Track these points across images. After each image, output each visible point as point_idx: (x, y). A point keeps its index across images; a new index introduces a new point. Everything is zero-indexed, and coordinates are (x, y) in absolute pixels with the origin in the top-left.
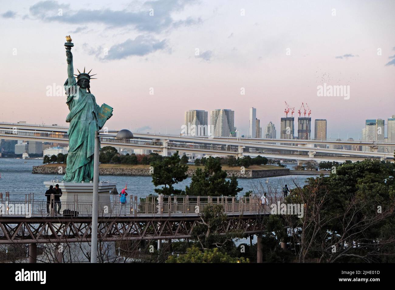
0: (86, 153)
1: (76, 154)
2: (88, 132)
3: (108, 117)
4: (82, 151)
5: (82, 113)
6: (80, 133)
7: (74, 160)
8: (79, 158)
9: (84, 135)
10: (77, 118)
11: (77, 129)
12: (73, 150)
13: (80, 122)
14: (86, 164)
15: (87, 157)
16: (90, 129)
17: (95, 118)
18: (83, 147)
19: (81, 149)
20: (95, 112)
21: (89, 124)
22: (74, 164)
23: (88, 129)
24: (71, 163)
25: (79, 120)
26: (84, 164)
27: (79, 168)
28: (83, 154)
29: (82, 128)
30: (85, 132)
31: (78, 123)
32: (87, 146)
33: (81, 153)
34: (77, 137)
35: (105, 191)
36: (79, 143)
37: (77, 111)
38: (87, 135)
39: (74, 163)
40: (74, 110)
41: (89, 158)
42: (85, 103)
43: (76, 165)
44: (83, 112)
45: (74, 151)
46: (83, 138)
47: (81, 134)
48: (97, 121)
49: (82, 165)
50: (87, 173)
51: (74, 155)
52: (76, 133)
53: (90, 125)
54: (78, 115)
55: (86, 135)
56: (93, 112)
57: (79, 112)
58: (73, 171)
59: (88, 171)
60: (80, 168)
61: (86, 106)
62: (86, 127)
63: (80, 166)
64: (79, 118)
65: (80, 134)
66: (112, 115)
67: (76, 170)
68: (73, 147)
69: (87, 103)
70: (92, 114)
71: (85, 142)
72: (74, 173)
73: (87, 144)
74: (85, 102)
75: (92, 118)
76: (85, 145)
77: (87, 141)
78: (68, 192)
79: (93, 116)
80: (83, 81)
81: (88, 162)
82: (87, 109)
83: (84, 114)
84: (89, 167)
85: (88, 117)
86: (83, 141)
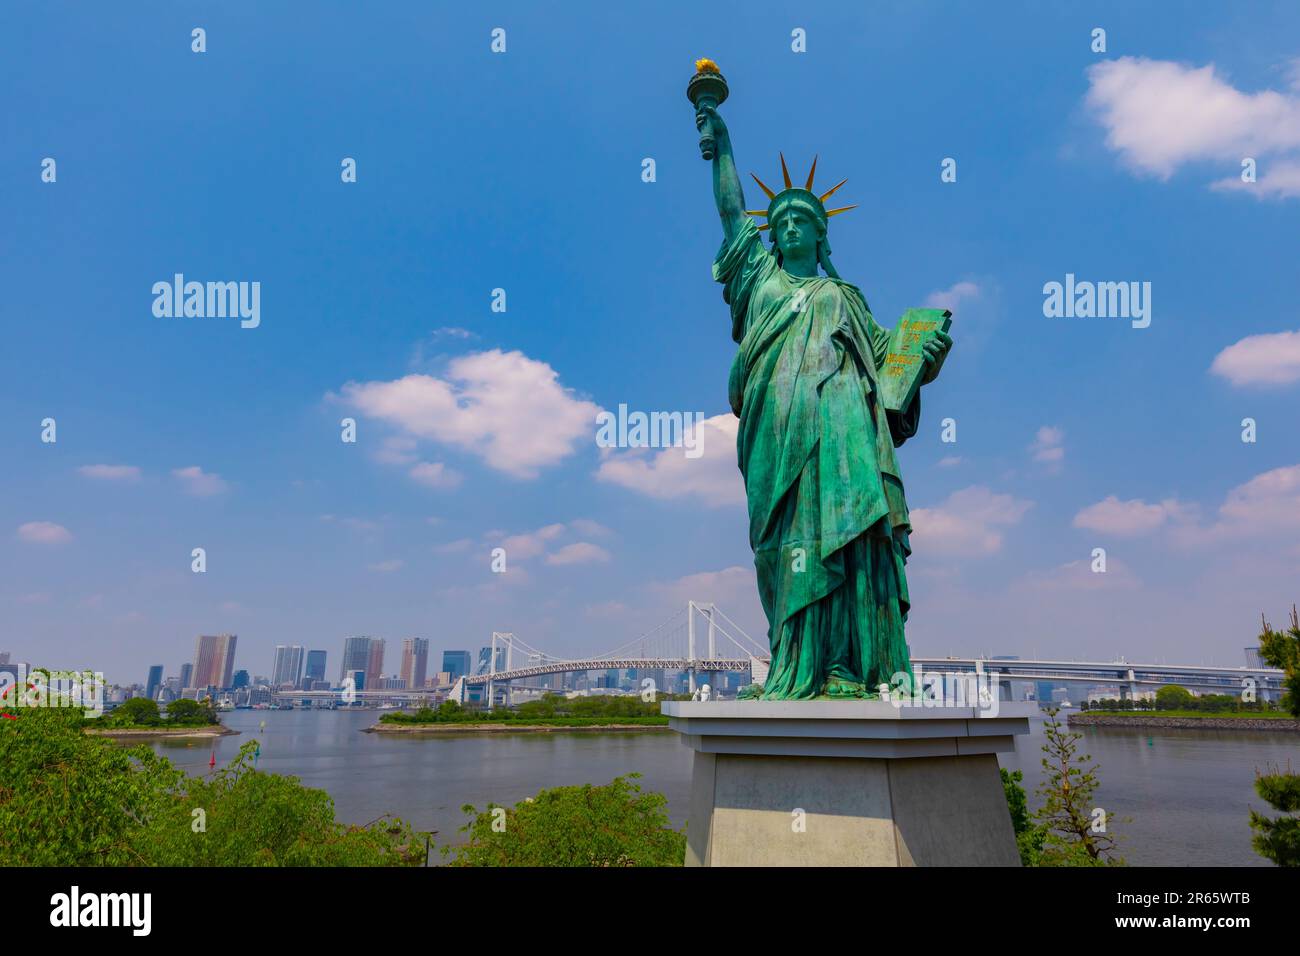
0: (817, 540)
2: (817, 428)
3: (928, 355)
4: (797, 529)
5: (782, 345)
6: (778, 437)
7: (775, 588)
8: (787, 569)
9: (797, 442)
10: (760, 372)
11: (763, 427)
13: (775, 386)
14: (829, 597)
15: (824, 554)
18: (800, 507)
19: (791, 521)
20: (848, 334)
21: (820, 388)
22: (776, 607)
23: (816, 414)
25: (769, 380)
26: (813, 595)
27: (790, 619)
29: (785, 414)
30: (799, 430)
31: (768, 398)
32: (817, 502)
33: (793, 539)
34: (769, 465)
35: (951, 751)
36: (779, 489)
37: (761, 342)
38: (813, 442)
39: (776, 597)
41: (833, 557)
43: (780, 605)
44: (787, 342)
45: (768, 536)
46: (792, 459)
47: (782, 444)
49: (802, 604)
50: (839, 652)
51: (773, 559)
52: (761, 445)
54: (764, 359)
55: (808, 444)
56: (838, 336)
57: (766, 346)
58: (775, 640)
59: (846, 639)
60: (797, 618)
62: (802, 403)
63: (793, 609)
64: (770, 372)
65: (779, 447)
66: (948, 344)
70: (836, 345)
71: (807, 478)
73: (818, 492)
76: (807, 496)
77: (814, 473)
78: (719, 756)
79: (841, 354)
80: (786, 223)
81: (835, 585)
82: (806, 330)
83: (791, 350)
84: (847, 615)
85: (810, 362)
86: (795, 477)
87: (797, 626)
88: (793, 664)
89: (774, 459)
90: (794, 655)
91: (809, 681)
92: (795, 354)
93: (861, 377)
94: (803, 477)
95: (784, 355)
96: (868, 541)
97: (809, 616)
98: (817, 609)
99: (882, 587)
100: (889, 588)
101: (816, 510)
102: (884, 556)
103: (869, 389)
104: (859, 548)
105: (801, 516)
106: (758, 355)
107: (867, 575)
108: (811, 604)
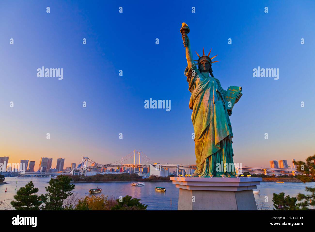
0: (214, 139)
1: (202, 141)
3: (237, 97)
4: (209, 136)
6: (204, 115)
7: (201, 150)
8: (206, 146)
9: (209, 116)
10: (199, 99)
11: (200, 112)
12: (198, 137)
13: (203, 103)
14: (216, 153)
15: (216, 143)
16: (216, 109)
17: (220, 98)
18: (210, 131)
19: (207, 135)
21: (214, 103)
22: (201, 155)
23: (213, 110)
24: (199, 154)
25: (202, 101)
26: (213, 152)
27: (207, 158)
28: (210, 141)
29: (206, 109)
30: (209, 113)
31: (201, 105)
32: (214, 130)
33: (208, 139)
34: (201, 121)
36: (204, 127)
37: (199, 92)
38: (213, 116)
39: (202, 153)
40: (196, 91)
41: (218, 144)
42: (207, 84)
43: (204, 154)
44: (206, 92)
45: (200, 138)
48: (224, 103)
49: (210, 154)
51: (201, 144)
52: (199, 116)
54: (200, 96)
56: (218, 91)
57: (200, 93)
58: (201, 163)
60: (209, 158)
61: (208, 86)
62: (210, 108)
63: (208, 155)
64: (202, 98)
65: (204, 117)
66: (241, 95)
67: (204, 162)
68: (198, 134)
71: (211, 125)
72: (203, 165)
73: (214, 128)
74: (207, 82)
75: (218, 98)
76: (212, 129)
77: (213, 124)
78: (193, 191)
79: (218, 96)
80: (203, 64)
81: (218, 150)
82: (210, 90)
83: (207, 94)
84: (220, 157)
85: (212, 97)
86: (209, 124)
87: (209, 159)
88: (208, 169)
89: (203, 120)
90: (208, 167)
91: (212, 172)
92: (208, 95)
93: (222, 101)
94: (210, 124)
95: (205, 94)
97: (212, 156)
99: (228, 151)
100: (230, 151)
101: (214, 132)
104: (223, 141)
105: (210, 133)
106: (198, 95)
107: (225, 148)
108: (213, 154)
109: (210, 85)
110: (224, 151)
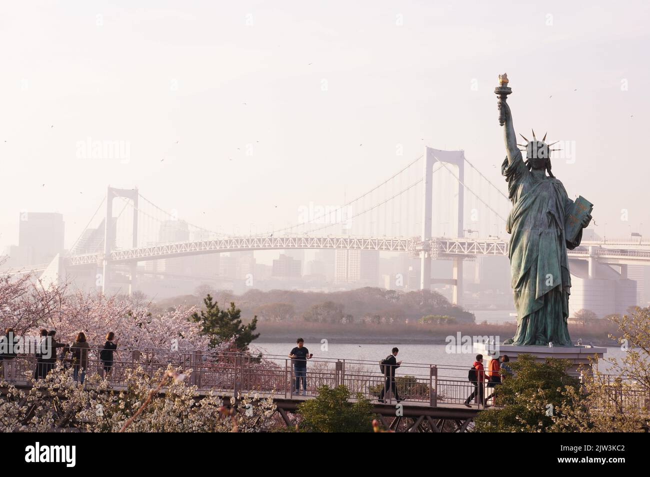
0: (534, 292)
1: (520, 292)
2: (538, 251)
3: (583, 222)
4: (528, 287)
5: (527, 214)
6: (524, 252)
8: (524, 300)
9: (530, 256)
10: (519, 224)
11: (519, 245)
12: (515, 284)
13: (524, 231)
14: (538, 311)
15: (537, 297)
16: (542, 244)
17: (553, 224)
18: (530, 279)
19: (526, 284)
20: (553, 212)
21: (540, 234)
23: (538, 245)
25: (522, 228)
26: (532, 310)
27: (524, 318)
28: (530, 293)
30: (531, 250)
31: (521, 235)
32: (535, 278)
33: (527, 290)
34: (519, 261)
36: (522, 272)
37: (519, 213)
38: (536, 256)
41: (540, 298)
42: (534, 198)
43: (521, 312)
44: (530, 213)
45: (518, 286)
46: (528, 261)
49: (528, 313)
50: (541, 329)
51: (520, 295)
52: (517, 253)
53: (541, 237)
54: (520, 219)
55: (534, 256)
56: (549, 213)
57: (521, 214)
60: (526, 318)
61: (535, 203)
62: (533, 241)
63: (525, 315)
64: (522, 224)
66: (590, 217)
67: (521, 323)
68: (515, 279)
69: (539, 197)
70: (547, 216)
71: (533, 269)
73: (536, 275)
74: (534, 195)
75: (548, 223)
76: (532, 275)
77: (535, 267)
79: (550, 221)
81: (540, 307)
82: (537, 209)
83: (531, 217)
84: (544, 318)
85: (537, 223)
86: (529, 267)
87: (526, 320)
88: (524, 333)
89: (521, 259)
90: (525, 331)
91: (529, 339)
93: (557, 228)
94: (532, 268)
95: (528, 217)
96: (553, 292)
97: (530, 317)
98: (534, 315)
99: (557, 308)
101: (535, 281)
102: (559, 298)
103: (559, 234)
104: (549, 295)
105: (530, 282)
106: (518, 217)
107: (552, 305)
108: (532, 313)
109: (538, 201)
110: (549, 308)
